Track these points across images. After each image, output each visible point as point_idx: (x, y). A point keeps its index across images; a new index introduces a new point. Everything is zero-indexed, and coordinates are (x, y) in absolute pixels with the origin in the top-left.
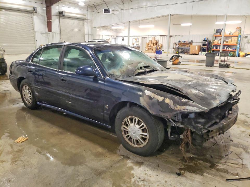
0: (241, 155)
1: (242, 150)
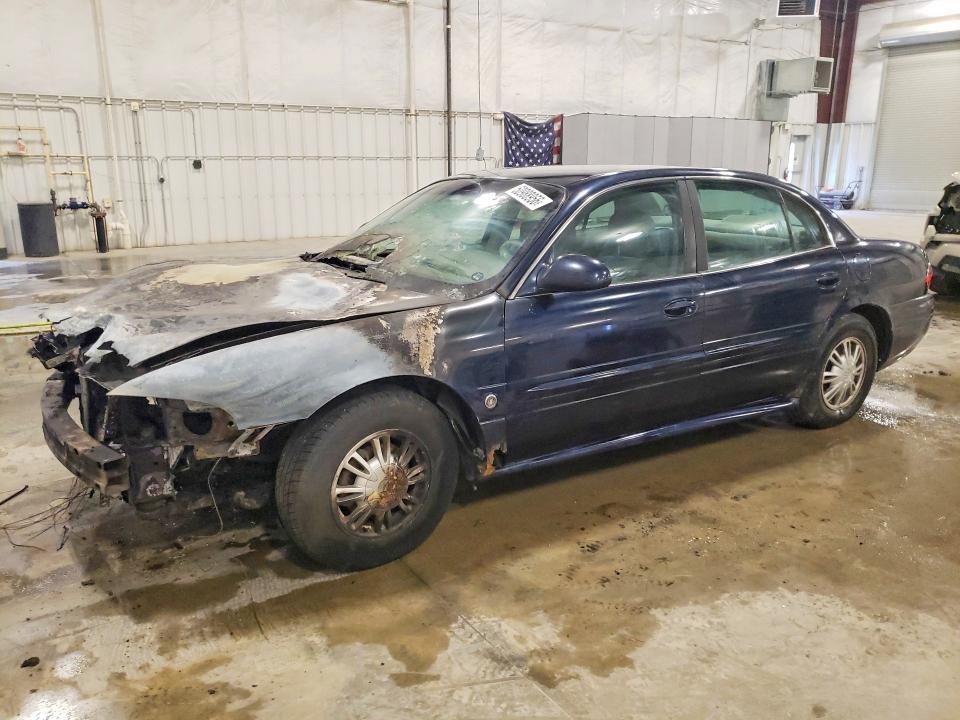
0: (25, 558)
1: (31, 573)
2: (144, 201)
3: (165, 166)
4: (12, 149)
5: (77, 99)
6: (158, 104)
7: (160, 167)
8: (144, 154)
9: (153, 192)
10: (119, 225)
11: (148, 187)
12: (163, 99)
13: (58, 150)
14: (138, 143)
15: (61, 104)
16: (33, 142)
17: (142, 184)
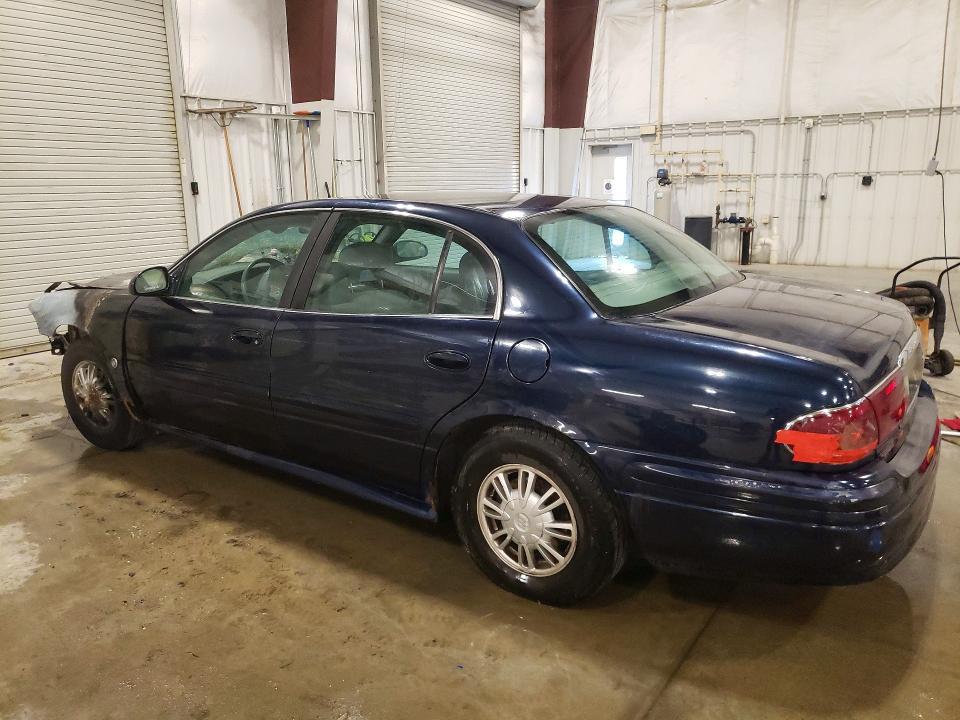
2: (802, 219)
3: (830, 182)
4: (696, 170)
5: (755, 122)
6: (835, 119)
7: (825, 184)
8: (811, 171)
9: (813, 210)
10: (768, 240)
11: (808, 204)
12: (841, 113)
13: (733, 170)
14: (806, 161)
15: (743, 128)
16: (714, 163)
17: (803, 201)
